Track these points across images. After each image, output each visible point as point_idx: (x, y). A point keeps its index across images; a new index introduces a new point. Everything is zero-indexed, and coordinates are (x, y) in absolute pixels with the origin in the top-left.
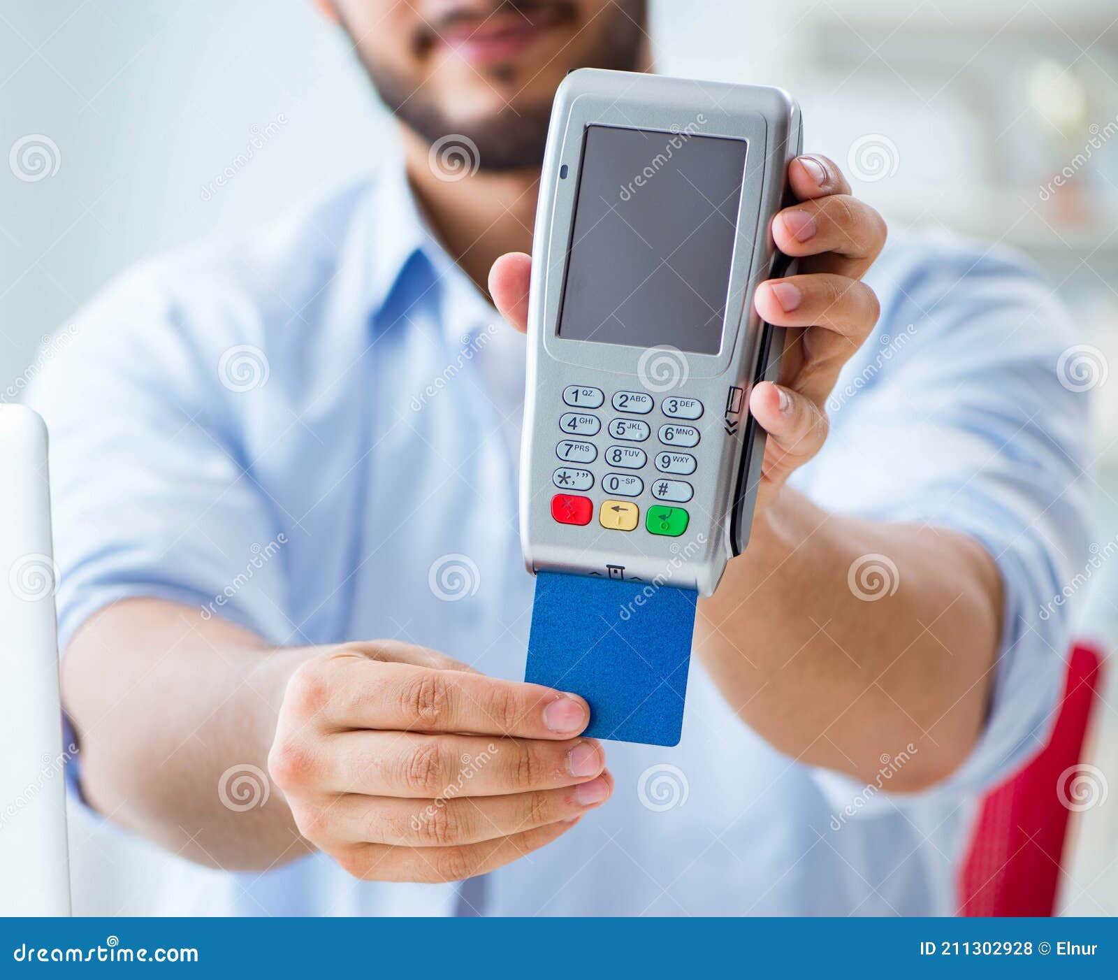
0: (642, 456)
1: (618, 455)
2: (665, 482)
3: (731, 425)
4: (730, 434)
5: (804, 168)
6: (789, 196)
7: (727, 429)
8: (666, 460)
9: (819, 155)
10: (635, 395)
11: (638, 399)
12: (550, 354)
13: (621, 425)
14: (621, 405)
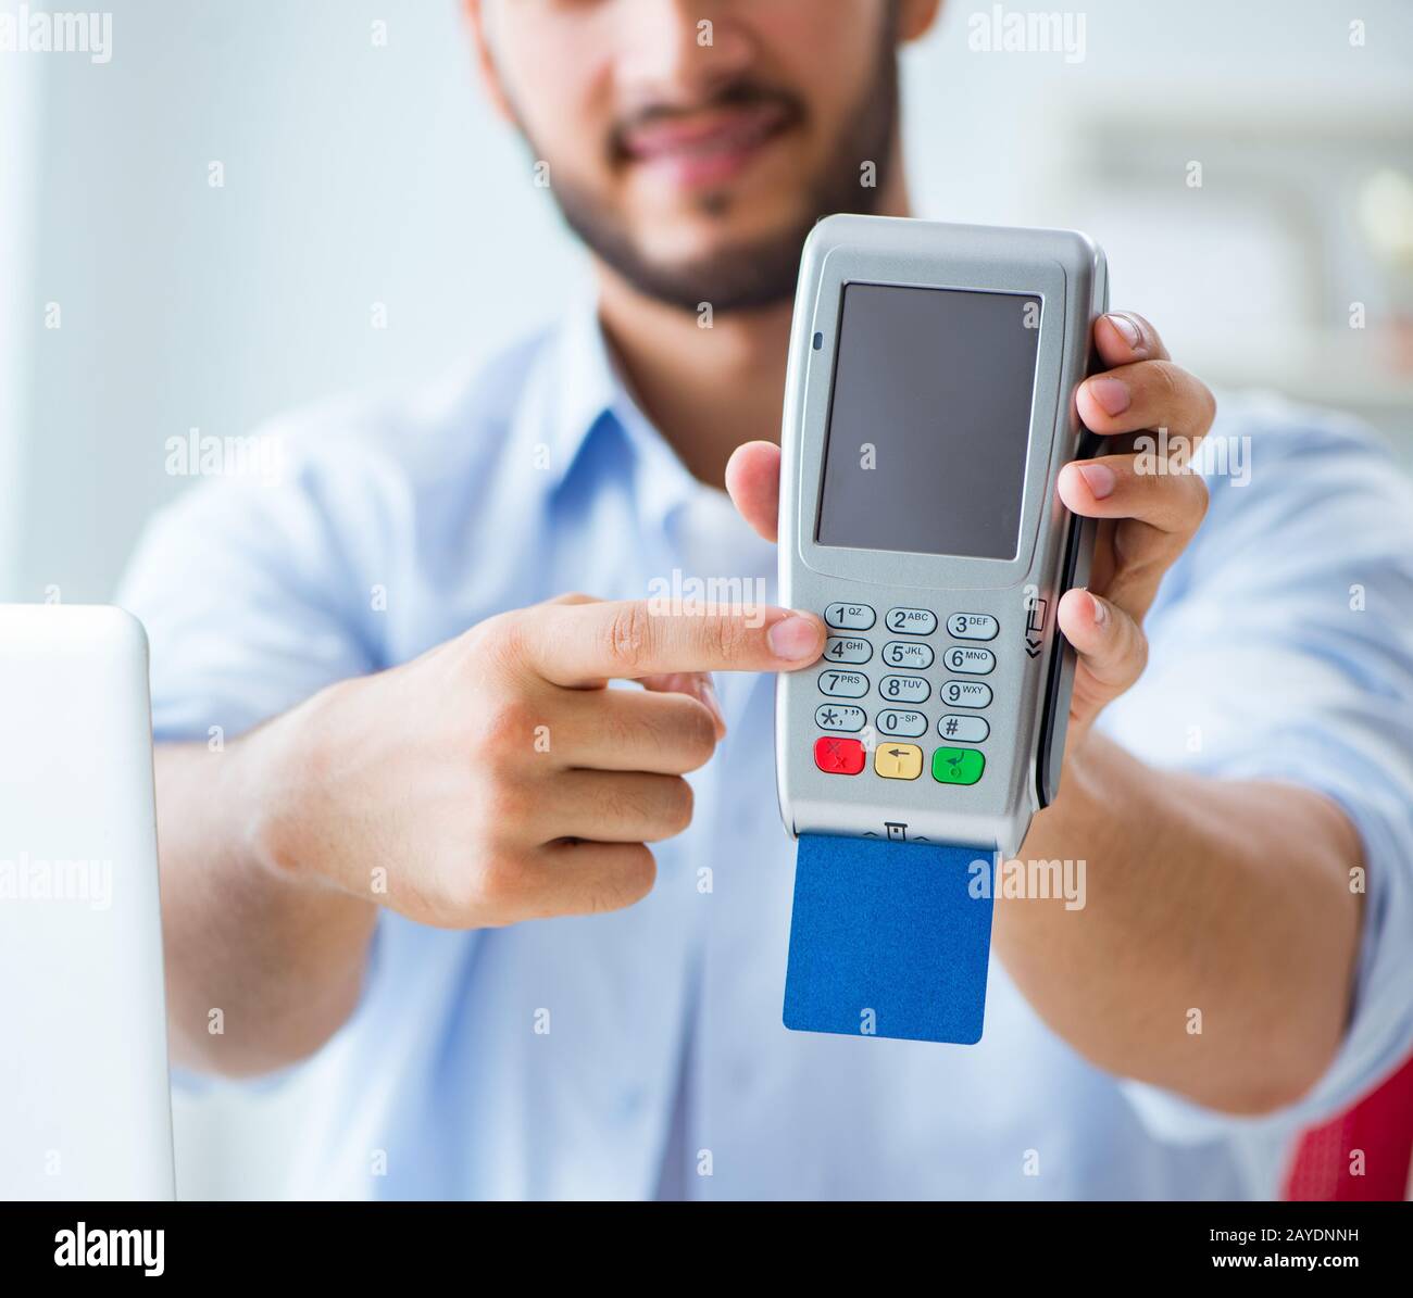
0: (924, 686)
1: (894, 686)
2: (954, 718)
3: (1033, 646)
4: (1033, 656)
5: (1113, 325)
6: (1095, 361)
7: (1028, 650)
8: (955, 690)
9: (1131, 313)
10: (914, 612)
11: (918, 617)
12: (806, 565)
13: (898, 650)
14: (897, 625)
